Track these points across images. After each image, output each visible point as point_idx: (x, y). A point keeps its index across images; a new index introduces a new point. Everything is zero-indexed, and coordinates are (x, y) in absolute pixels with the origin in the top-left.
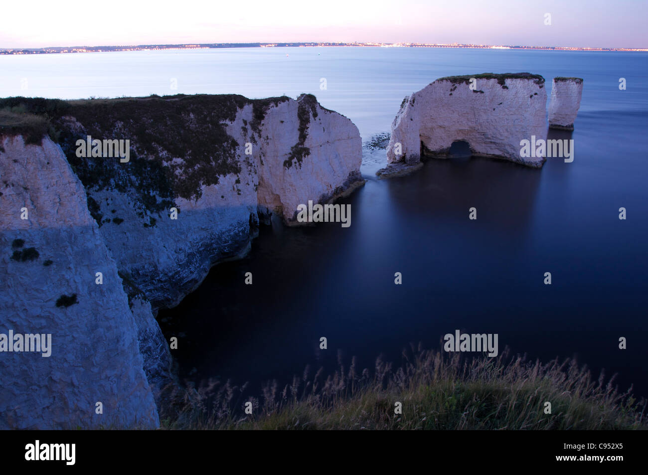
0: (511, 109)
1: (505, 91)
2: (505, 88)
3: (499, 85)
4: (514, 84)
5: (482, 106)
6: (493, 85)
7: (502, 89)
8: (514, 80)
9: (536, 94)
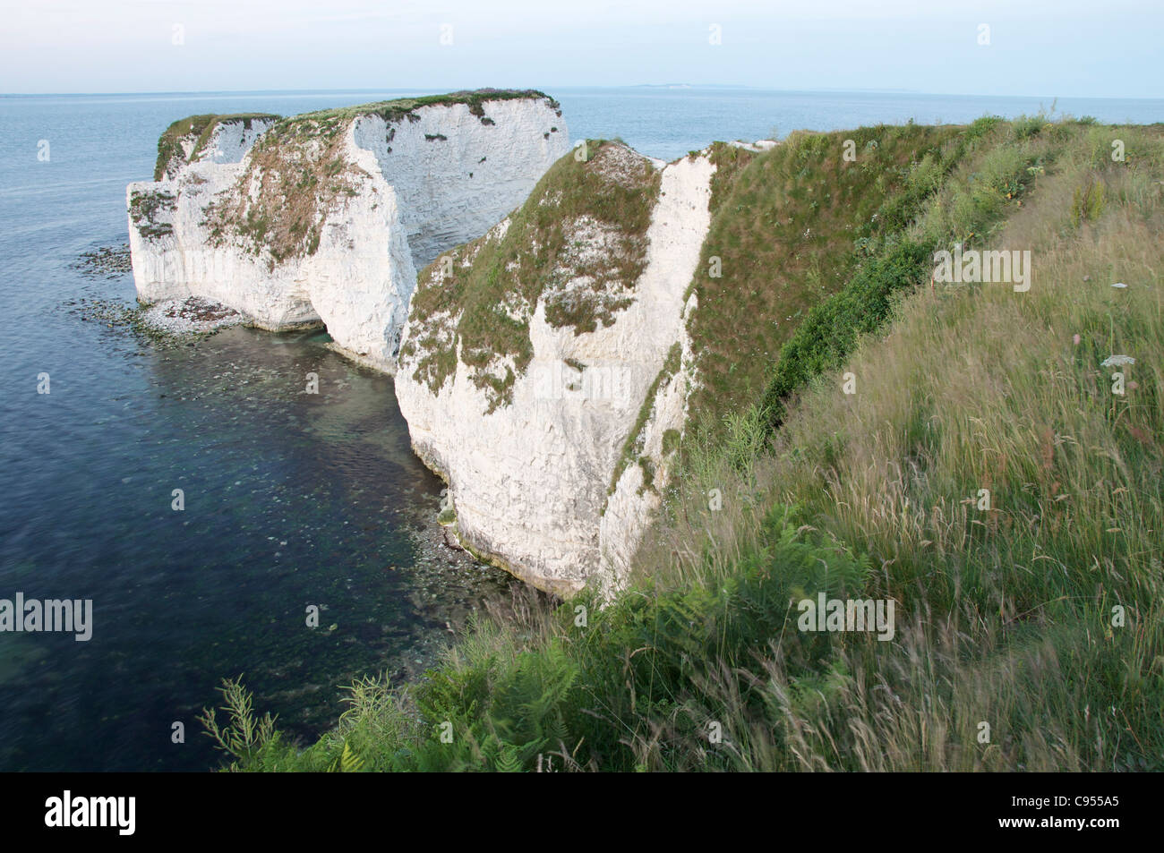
0: (506, 169)
1: (489, 129)
2: (488, 122)
3: (475, 118)
4: (504, 113)
5: (445, 170)
6: (463, 119)
7: (483, 126)
8: (504, 102)
9: (554, 130)
